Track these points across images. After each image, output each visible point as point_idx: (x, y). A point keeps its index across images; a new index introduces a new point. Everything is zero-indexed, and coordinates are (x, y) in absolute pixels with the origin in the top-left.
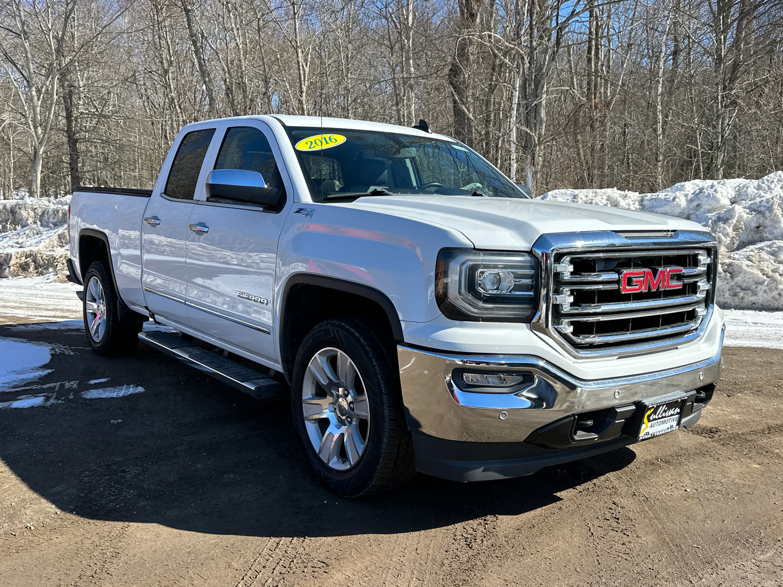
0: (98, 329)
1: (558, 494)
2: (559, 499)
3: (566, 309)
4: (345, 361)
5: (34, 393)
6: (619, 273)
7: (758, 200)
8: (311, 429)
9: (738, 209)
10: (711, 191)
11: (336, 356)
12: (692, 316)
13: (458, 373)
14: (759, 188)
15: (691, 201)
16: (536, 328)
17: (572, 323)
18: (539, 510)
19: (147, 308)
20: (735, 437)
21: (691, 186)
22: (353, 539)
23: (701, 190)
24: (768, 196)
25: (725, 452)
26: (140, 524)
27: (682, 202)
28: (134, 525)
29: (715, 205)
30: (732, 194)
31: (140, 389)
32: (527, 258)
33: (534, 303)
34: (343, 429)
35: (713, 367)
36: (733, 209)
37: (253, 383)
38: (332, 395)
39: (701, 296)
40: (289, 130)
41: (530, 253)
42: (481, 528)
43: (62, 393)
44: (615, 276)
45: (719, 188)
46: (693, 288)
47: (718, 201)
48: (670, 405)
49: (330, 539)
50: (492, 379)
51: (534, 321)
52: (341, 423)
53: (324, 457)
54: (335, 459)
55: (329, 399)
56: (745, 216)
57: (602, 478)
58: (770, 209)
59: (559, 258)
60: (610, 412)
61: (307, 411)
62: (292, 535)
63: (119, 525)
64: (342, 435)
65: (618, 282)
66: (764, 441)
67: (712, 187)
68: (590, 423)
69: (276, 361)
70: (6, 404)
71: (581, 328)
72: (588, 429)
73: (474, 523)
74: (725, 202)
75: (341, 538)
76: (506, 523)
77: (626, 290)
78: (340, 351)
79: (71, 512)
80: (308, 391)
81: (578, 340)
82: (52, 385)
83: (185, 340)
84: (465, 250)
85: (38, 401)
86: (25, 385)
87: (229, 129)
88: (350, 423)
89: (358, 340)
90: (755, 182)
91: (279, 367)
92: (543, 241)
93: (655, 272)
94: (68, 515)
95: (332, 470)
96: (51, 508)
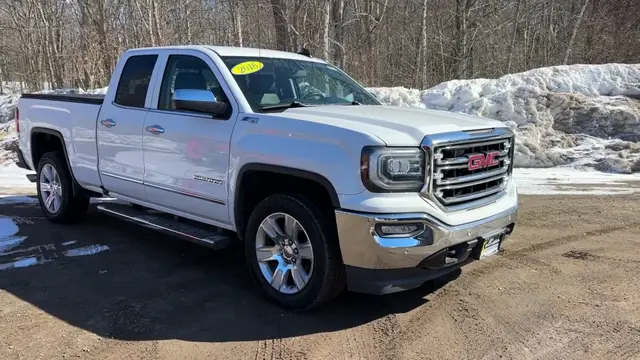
0: (53, 203)
1: (426, 297)
2: (427, 301)
3: (439, 182)
4: (291, 222)
5: (27, 255)
6: (467, 157)
7: (497, 94)
8: (264, 268)
9: (485, 100)
10: (467, 88)
11: (284, 219)
12: (501, 181)
13: (378, 226)
14: (497, 85)
15: (454, 95)
16: (423, 195)
17: (442, 191)
18: (418, 308)
19: (102, 187)
20: (515, 254)
21: (452, 85)
22: (312, 337)
23: (460, 88)
24: (504, 91)
25: (513, 263)
26: (165, 341)
27: (448, 96)
28: (161, 342)
29: (469, 98)
30: (480, 90)
31: (105, 248)
32: (418, 150)
33: (422, 179)
34: (290, 267)
35: (514, 212)
36: (482, 100)
37: (211, 239)
38: (279, 244)
39: (505, 168)
40: (224, 58)
41: (419, 147)
42: (388, 323)
43: (47, 254)
44: (465, 160)
45: (471, 85)
46: (502, 164)
47: (472, 95)
48: (495, 238)
49: (298, 338)
50: (398, 229)
51: (423, 191)
52: (287, 262)
53: (276, 286)
54: (284, 287)
55: (277, 247)
56: (490, 105)
57: (447, 285)
58: (505, 100)
59: (436, 149)
60: (464, 245)
61: (259, 255)
62: (273, 338)
63: (150, 343)
64: (289, 271)
65: (467, 163)
66: (533, 255)
67: (467, 85)
68: (453, 252)
69: (230, 224)
70: (9, 265)
71: (448, 193)
72: (451, 256)
73: (383, 320)
74: (476, 95)
75: (305, 337)
76: (402, 318)
77: (471, 167)
78: (287, 215)
79: (110, 337)
80: (259, 243)
81: (447, 201)
82: (34, 248)
83: (138, 209)
84: (380, 147)
85: (32, 261)
86: (13, 250)
87: (170, 56)
88: (295, 262)
89: (302, 207)
90: (494, 81)
91: (232, 227)
92: (426, 139)
93: (485, 155)
94: (108, 340)
95: (282, 294)
96: (95, 336)
